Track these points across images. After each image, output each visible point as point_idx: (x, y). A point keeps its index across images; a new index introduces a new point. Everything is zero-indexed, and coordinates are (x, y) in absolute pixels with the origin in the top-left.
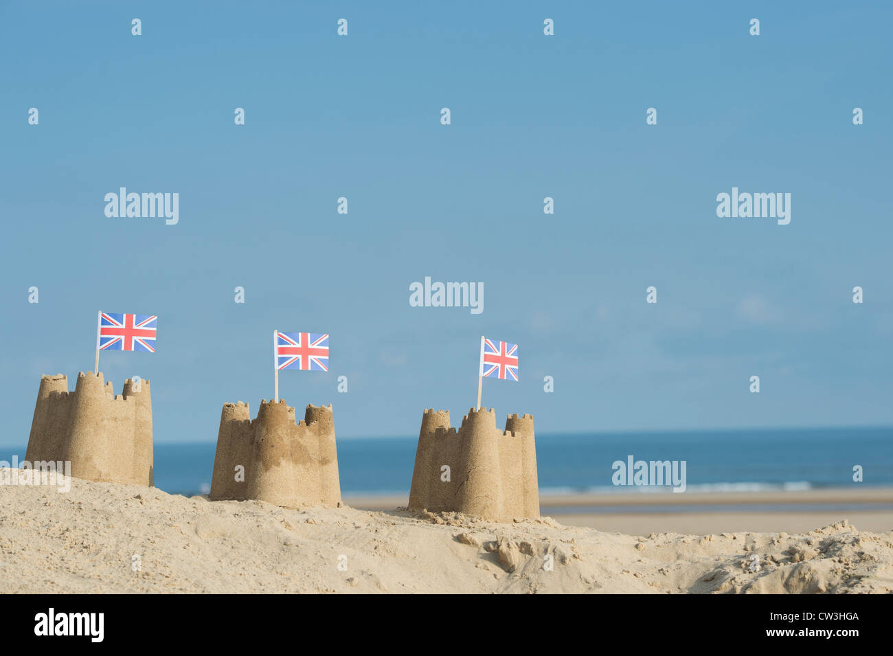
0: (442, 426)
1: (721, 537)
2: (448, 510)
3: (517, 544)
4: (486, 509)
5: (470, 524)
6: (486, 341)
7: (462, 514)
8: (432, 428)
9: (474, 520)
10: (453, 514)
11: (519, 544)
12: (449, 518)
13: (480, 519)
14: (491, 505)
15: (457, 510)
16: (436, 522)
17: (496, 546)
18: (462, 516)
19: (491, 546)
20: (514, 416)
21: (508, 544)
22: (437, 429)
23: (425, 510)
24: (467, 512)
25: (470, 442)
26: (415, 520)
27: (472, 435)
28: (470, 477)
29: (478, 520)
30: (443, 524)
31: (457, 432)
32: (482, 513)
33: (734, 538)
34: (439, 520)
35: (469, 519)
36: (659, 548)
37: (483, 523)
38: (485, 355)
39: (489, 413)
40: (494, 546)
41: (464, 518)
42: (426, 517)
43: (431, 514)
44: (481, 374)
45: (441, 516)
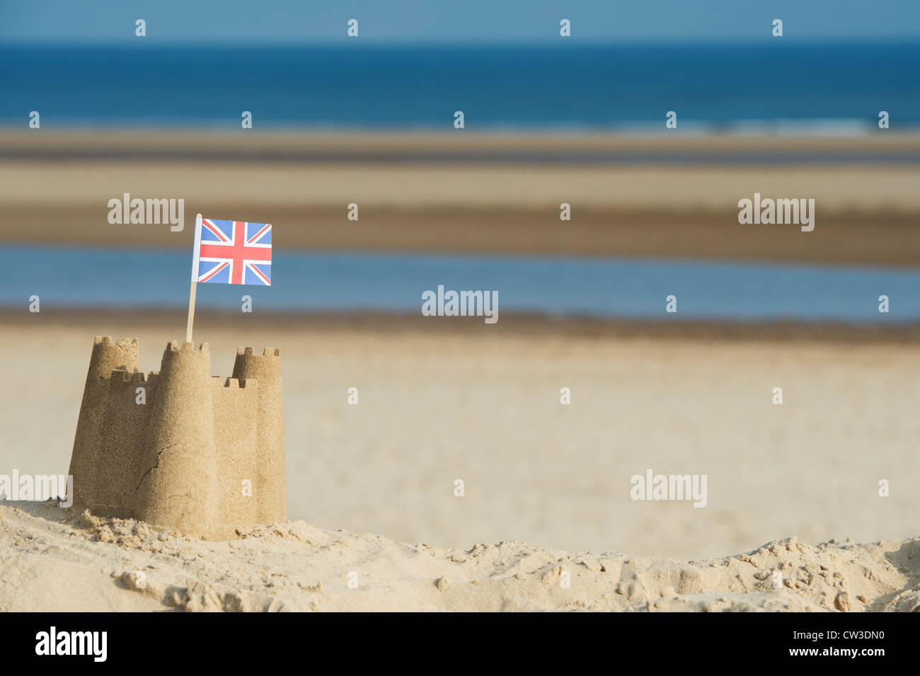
0: (123, 367)
1: (581, 567)
2: (124, 516)
3: (219, 597)
4: (186, 516)
5: (157, 545)
6: (204, 222)
7: (145, 525)
8: (107, 371)
9: (164, 536)
10: (131, 523)
11: (223, 596)
12: (123, 530)
13: (175, 535)
14: (195, 510)
15: (138, 517)
16: (100, 538)
17: (185, 598)
18: (144, 528)
19: (177, 597)
20: (248, 350)
21: (203, 599)
22: (114, 373)
23: (87, 513)
24: (153, 521)
25: (163, 403)
26: (69, 529)
27: (167, 389)
28: (161, 462)
29: (170, 537)
30: (111, 542)
31: (146, 379)
32: (178, 523)
33: (603, 570)
34: (107, 533)
35: (156, 533)
36: (474, 586)
37: (177, 543)
38: (203, 247)
39: (197, 352)
40: (182, 598)
41: (147, 531)
42: (86, 525)
43: (95, 520)
44: (195, 278)
45: (111, 525)
